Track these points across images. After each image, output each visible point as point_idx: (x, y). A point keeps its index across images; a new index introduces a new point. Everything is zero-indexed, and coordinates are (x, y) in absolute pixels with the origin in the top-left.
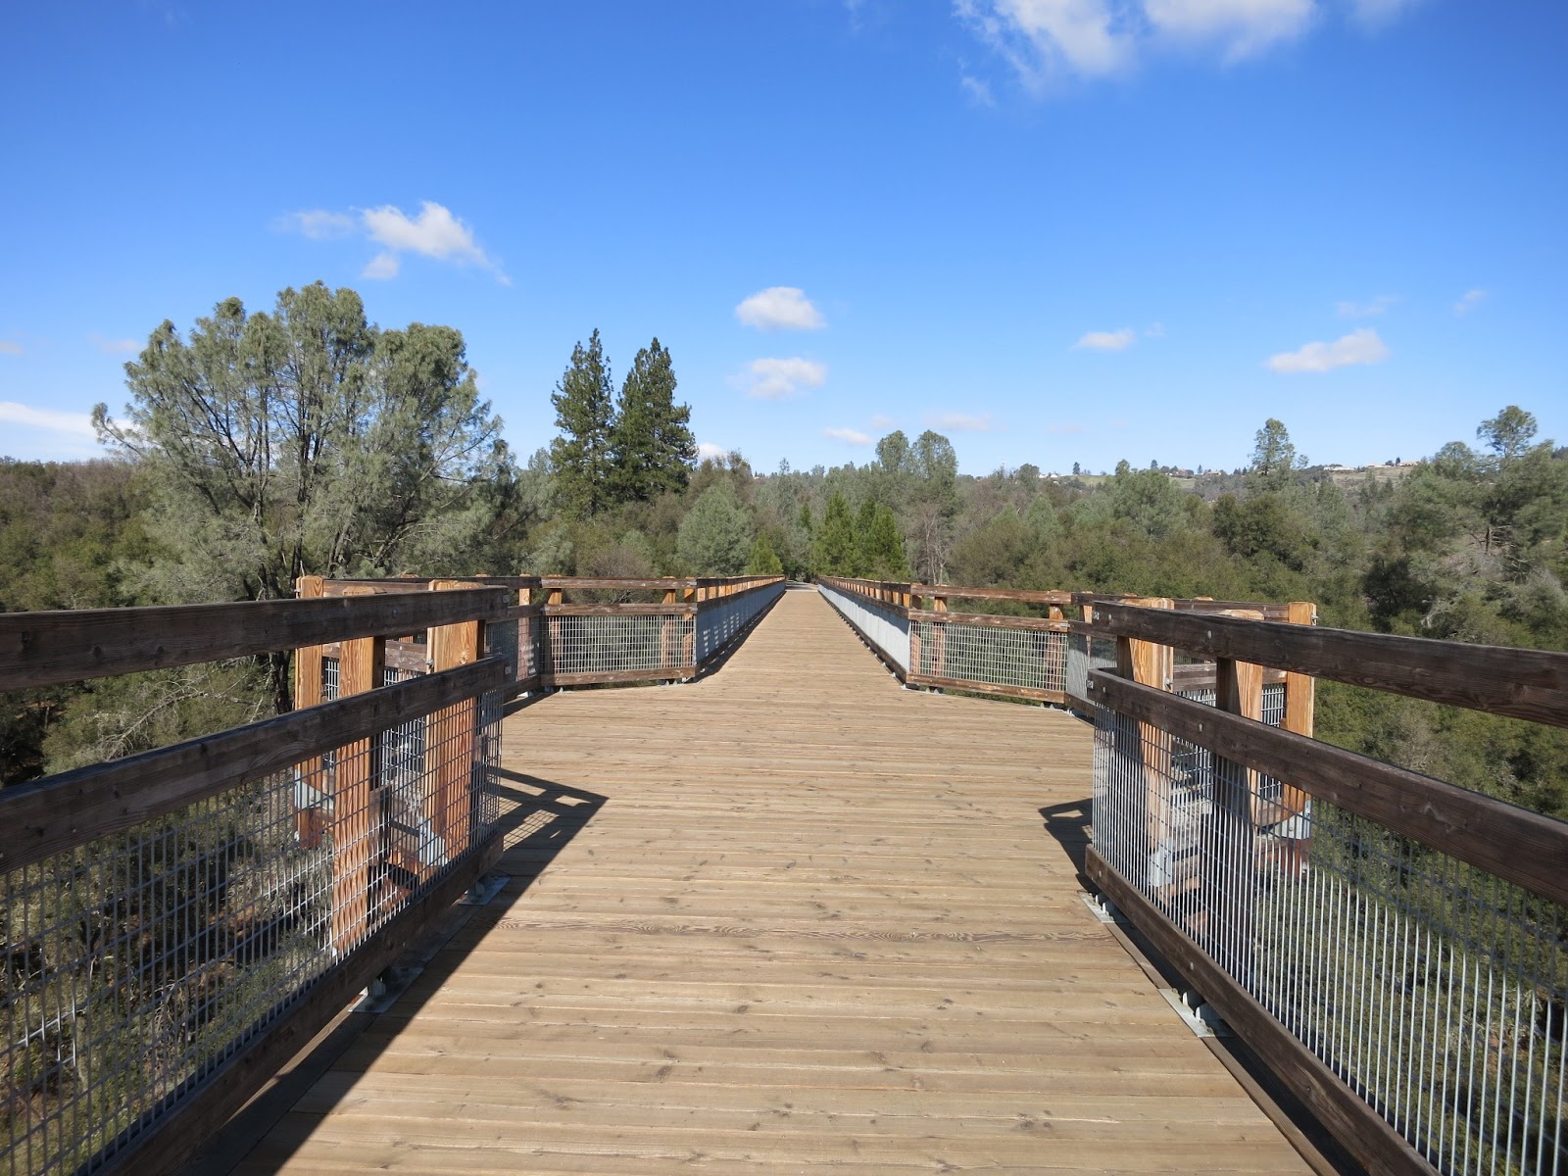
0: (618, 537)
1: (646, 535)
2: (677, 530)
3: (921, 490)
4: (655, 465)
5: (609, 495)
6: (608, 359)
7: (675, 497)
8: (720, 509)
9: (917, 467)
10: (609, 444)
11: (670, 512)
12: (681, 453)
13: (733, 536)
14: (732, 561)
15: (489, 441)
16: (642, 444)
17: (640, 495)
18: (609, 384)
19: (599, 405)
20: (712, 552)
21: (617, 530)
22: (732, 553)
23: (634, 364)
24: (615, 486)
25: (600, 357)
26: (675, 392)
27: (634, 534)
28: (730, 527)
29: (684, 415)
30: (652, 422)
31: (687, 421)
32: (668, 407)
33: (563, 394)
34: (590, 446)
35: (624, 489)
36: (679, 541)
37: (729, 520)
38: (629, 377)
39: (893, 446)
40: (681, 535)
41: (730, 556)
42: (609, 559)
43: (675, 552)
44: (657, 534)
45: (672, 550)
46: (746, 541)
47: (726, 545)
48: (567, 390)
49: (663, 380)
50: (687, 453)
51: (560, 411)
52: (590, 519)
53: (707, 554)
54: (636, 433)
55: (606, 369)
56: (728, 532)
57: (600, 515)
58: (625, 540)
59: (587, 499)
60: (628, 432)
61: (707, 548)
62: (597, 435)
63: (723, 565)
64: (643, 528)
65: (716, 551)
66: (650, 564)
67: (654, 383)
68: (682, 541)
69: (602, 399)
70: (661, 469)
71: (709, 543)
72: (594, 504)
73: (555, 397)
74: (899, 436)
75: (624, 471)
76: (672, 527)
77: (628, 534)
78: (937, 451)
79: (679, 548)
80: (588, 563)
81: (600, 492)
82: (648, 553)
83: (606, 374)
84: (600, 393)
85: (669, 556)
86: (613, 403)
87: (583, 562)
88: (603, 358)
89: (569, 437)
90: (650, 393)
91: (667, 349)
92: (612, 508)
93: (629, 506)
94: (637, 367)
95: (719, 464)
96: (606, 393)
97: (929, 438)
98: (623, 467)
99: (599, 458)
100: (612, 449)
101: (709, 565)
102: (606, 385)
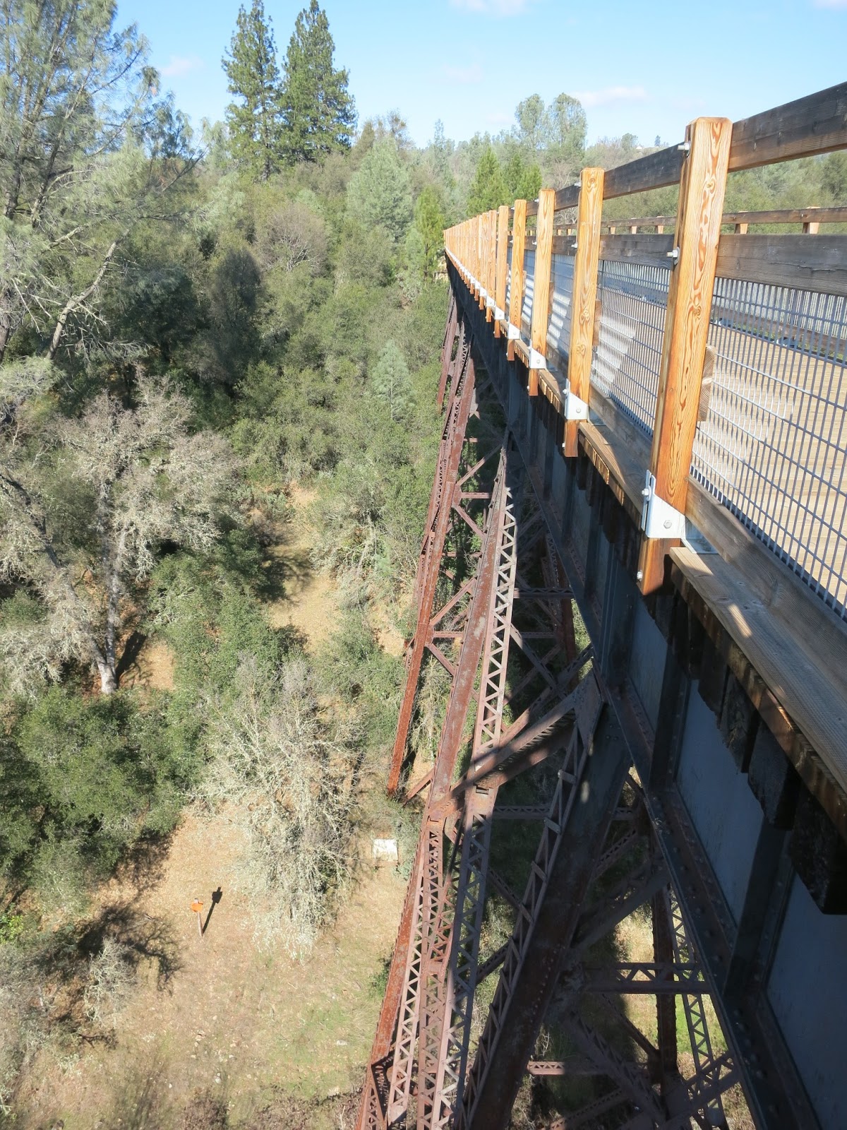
0: (292, 196)
1: (317, 194)
2: (345, 189)
3: (554, 151)
4: (320, 128)
5: (281, 157)
6: (270, 19)
7: (341, 158)
8: (384, 167)
9: (552, 129)
10: (277, 108)
11: (339, 172)
12: (343, 117)
13: (398, 194)
14: (397, 218)
15: (136, 68)
16: (307, 108)
17: (308, 156)
18: (273, 45)
19: (265, 67)
20: (379, 209)
21: (291, 190)
22: (397, 211)
23: (295, 28)
24: (286, 149)
25: (262, 16)
26: (334, 55)
27: (306, 193)
28: (395, 184)
29: (343, 78)
30: (315, 84)
31: (347, 85)
32: (328, 68)
33: (230, 59)
34: (261, 109)
35: (294, 151)
36: (348, 200)
37: (393, 178)
38: (292, 40)
39: (530, 111)
40: (350, 192)
41: (395, 213)
42: (285, 217)
43: (344, 210)
44: (328, 193)
45: (342, 208)
46: (408, 199)
47: (391, 203)
48: (235, 55)
49: (323, 41)
50: (348, 118)
51: (231, 77)
52: (266, 182)
53: (374, 211)
54: (301, 97)
55: (269, 29)
56: (392, 190)
57: (274, 177)
58: (298, 199)
59: (261, 163)
60: (294, 95)
61: (374, 206)
62: (266, 98)
63: (389, 222)
64: (314, 188)
65: (382, 209)
66: (323, 222)
67: (316, 44)
68: (352, 200)
69: (267, 61)
70: (327, 132)
71: (376, 201)
72: (268, 167)
73: (226, 64)
74: (537, 99)
75: (292, 134)
76: (342, 187)
77: (300, 193)
78: (570, 113)
79: (349, 206)
80: (265, 222)
81: (274, 156)
82: (320, 211)
83: (269, 35)
84: (266, 55)
85: (339, 214)
86: (279, 65)
87: (262, 220)
88: (266, 18)
89: (240, 100)
90: (311, 55)
91: (324, 12)
92: (285, 170)
93: (300, 167)
94: (298, 30)
95: (380, 124)
96: (271, 55)
97: (563, 101)
98: (292, 130)
99: (269, 122)
100: (280, 112)
101: (378, 222)
102: (270, 46)
